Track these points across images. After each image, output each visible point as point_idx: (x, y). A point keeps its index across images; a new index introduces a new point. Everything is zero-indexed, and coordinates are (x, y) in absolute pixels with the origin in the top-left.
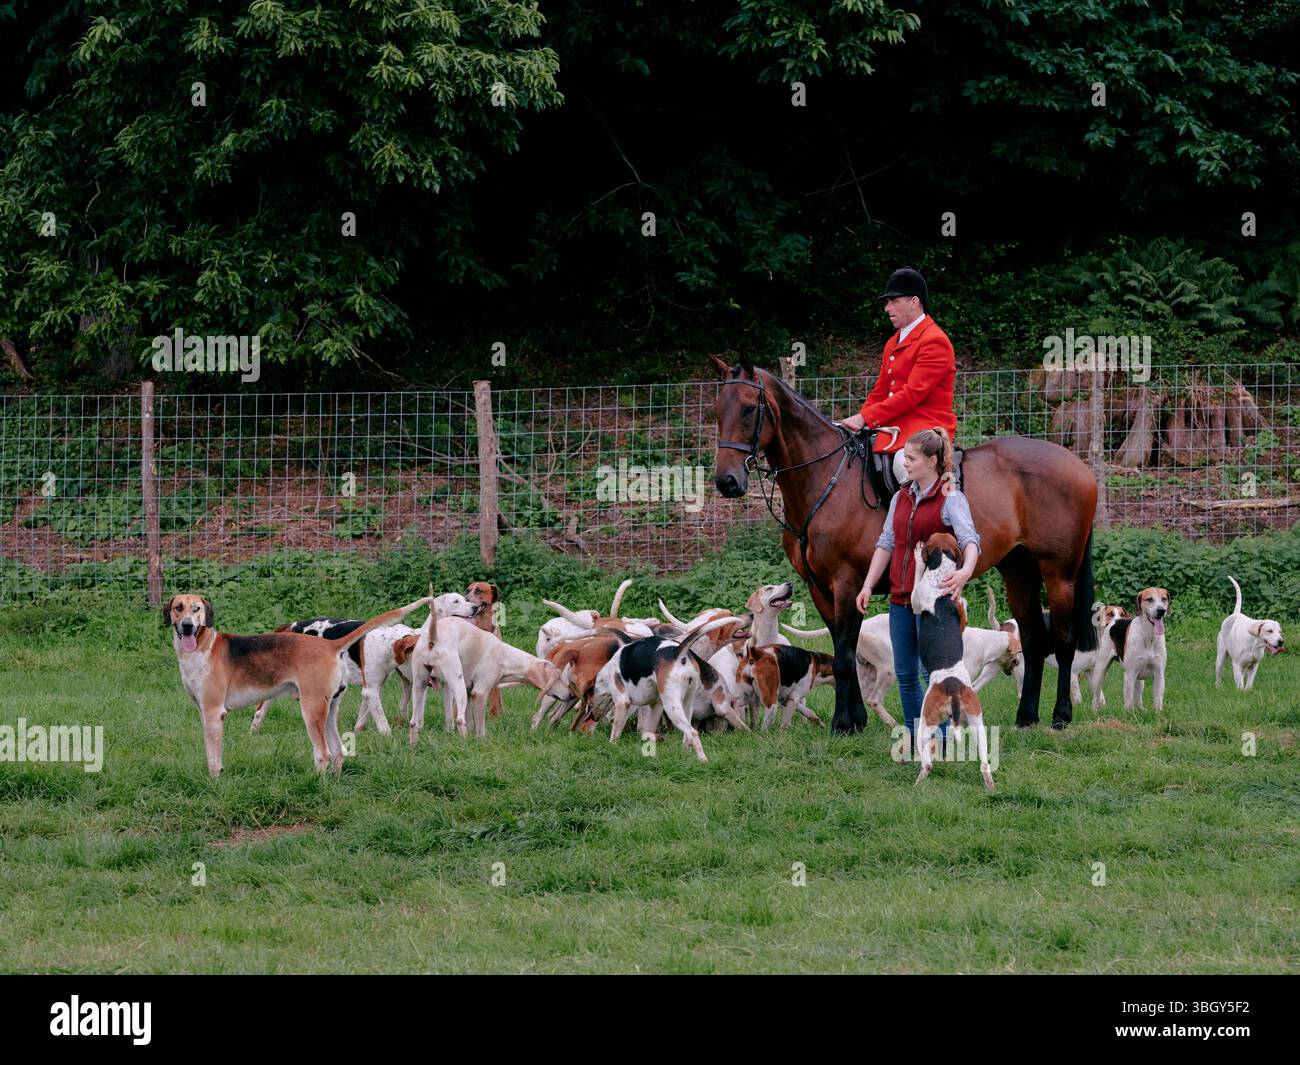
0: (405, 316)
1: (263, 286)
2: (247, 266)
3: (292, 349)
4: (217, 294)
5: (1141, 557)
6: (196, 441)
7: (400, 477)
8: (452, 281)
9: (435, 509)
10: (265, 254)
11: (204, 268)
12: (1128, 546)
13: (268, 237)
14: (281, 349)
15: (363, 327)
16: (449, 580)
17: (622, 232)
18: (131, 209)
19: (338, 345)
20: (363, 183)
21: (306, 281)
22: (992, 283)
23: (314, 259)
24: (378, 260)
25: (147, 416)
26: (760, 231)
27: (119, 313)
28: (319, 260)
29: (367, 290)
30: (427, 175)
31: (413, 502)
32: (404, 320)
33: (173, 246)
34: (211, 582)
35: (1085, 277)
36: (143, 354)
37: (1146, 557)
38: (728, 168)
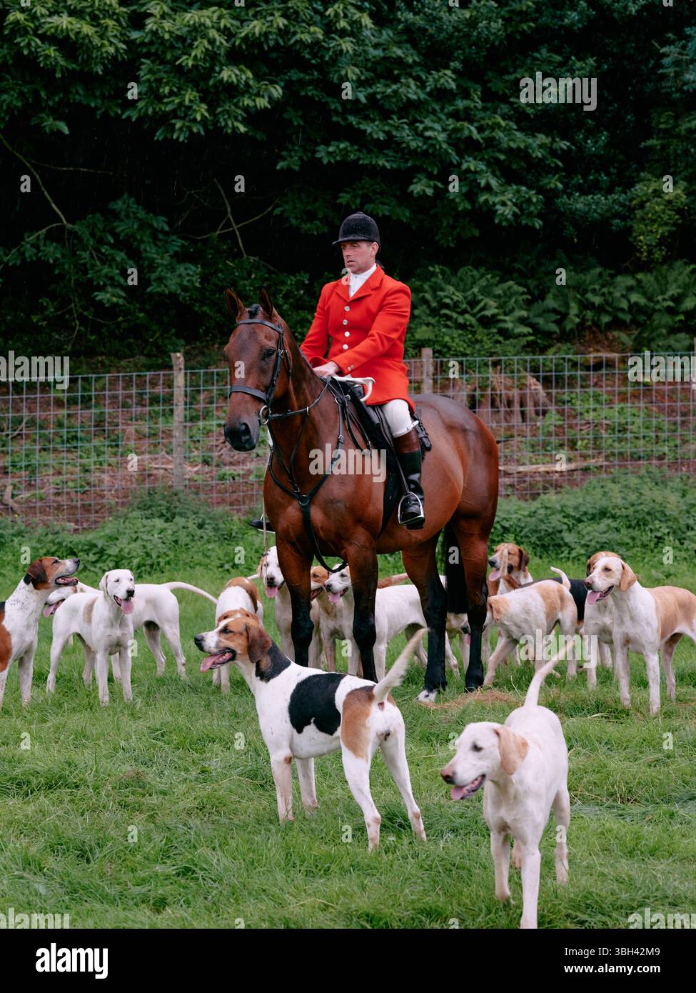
17: (51, 261)
26: (160, 261)
38: (134, 213)
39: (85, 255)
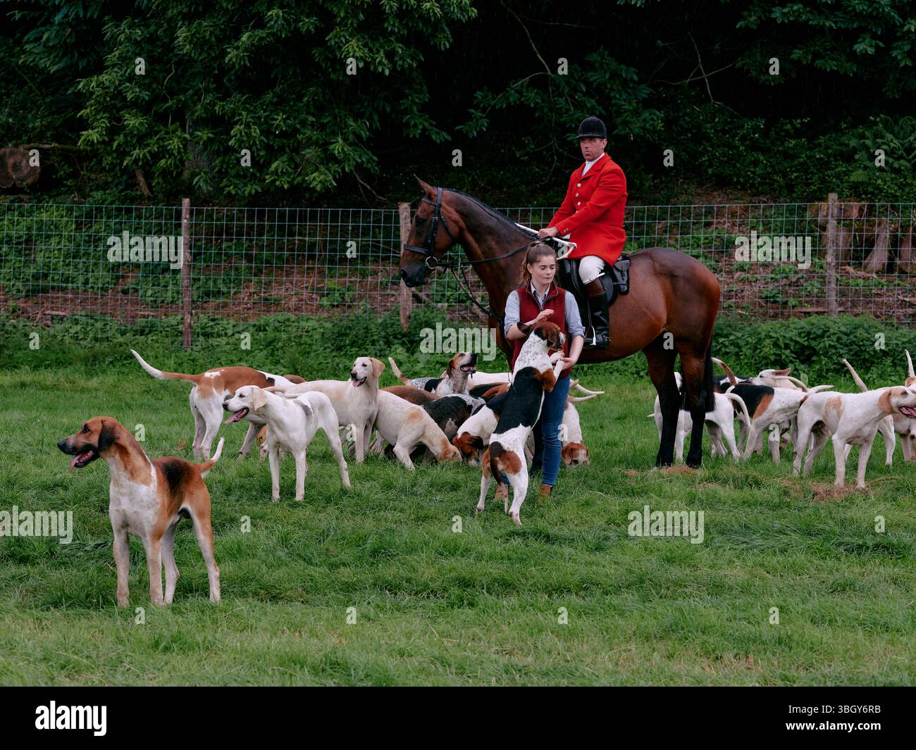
0: (375, 158)
1: (276, 136)
2: (266, 122)
3: (294, 179)
4: (243, 141)
5: (852, 336)
6: (246, 239)
7: (370, 267)
8: (412, 136)
9: (391, 289)
10: (278, 115)
11: (236, 123)
12: (843, 329)
13: (280, 103)
14: (285, 179)
15: (341, 166)
16: (375, 338)
17: (532, 105)
18: (195, 83)
19: (322, 177)
20: (338, 67)
21: (304, 134)
22: (790, 145)
23: (311, 119)
24: (355, 121)
25: (185, 221)
26: (627, 107)
27: (179, 152)
28: (314, 120)
29: (345, 140)
30: (380, 63)
31: (377, 284)
32: (374, 161)
33: (217, 108)
34: (226, 334)
35: (853, 143)
36: (196, 180)
37: (855, 337)
38: (607, 64)
39: (562, 100)
